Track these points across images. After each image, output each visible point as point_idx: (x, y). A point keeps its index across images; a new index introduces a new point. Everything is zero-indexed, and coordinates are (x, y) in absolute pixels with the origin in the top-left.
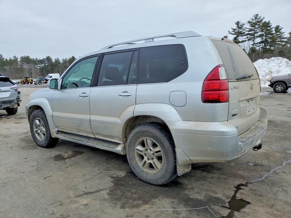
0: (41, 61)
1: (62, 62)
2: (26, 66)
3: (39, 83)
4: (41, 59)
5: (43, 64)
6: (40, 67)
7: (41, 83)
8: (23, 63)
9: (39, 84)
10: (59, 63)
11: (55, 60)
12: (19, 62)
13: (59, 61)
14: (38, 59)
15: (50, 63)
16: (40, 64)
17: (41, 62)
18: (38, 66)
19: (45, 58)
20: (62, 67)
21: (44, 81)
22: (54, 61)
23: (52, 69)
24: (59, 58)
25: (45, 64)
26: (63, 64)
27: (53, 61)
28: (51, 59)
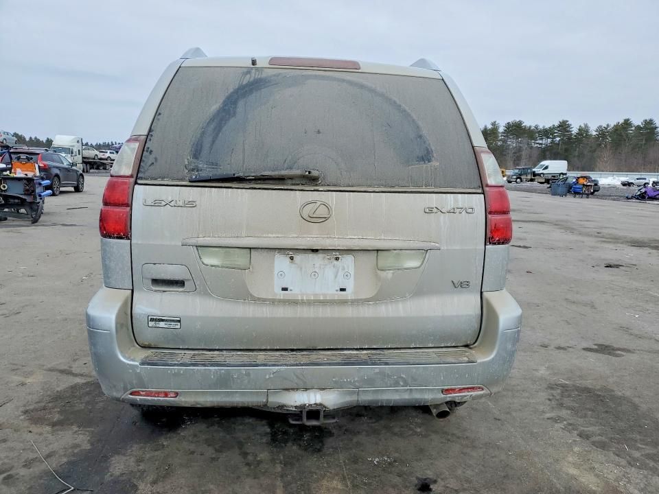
0: (546, 131)
1: (594, 133)
2: (512, 143)
3: (517, 179)
4: (547, 126)
5: (548, 138)
6: (541, 144)
7: (521, 181)
8: (507, 136)
9: (516, 181)
10: (588, 136)
11: (579, 130)
12: (500, 135)
13: (587, 131)
14: (541, 127)
15: (564, 135)
16: (542, 139)
17: (546, 133)
18: (537, 142)
19: (557, 124)
20: (591, 147)
21: (529, 177)
22: (575, 130)
23: (566, 150)
24: (589, 125)
25: (555, 137)
26: (597, 137)
27: (573, 132)
28: (569, 126)
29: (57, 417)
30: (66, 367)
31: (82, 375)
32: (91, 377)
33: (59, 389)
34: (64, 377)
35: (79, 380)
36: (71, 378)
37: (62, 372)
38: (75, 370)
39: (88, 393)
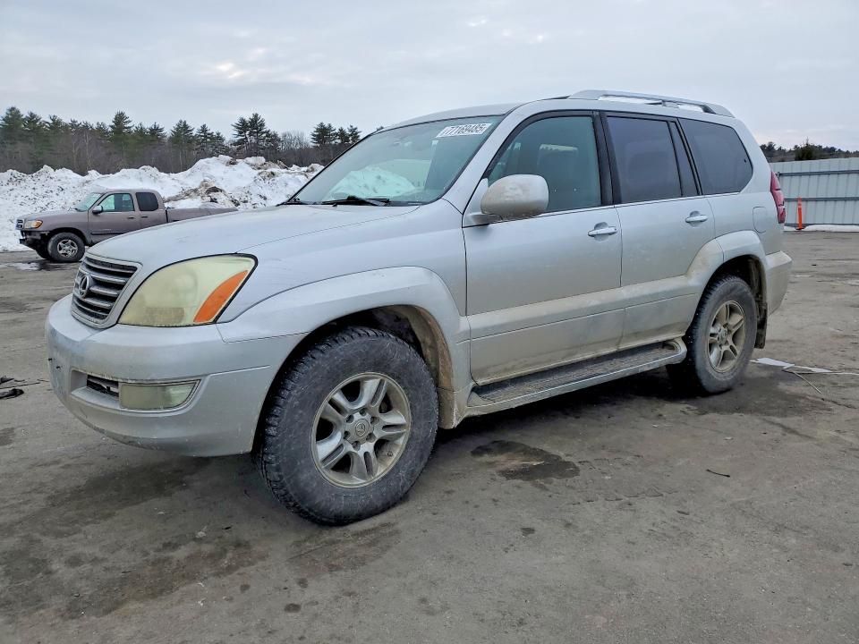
29: (802, 401)
30: (789, 435)
31: (773, 423)
32: (764, 420)
33: (798, 418)
34: (792, 426)
35: (778, 420)
36: (785, 424)
37: (793, 432)
38: (780, 430)
39: (773, 408)
